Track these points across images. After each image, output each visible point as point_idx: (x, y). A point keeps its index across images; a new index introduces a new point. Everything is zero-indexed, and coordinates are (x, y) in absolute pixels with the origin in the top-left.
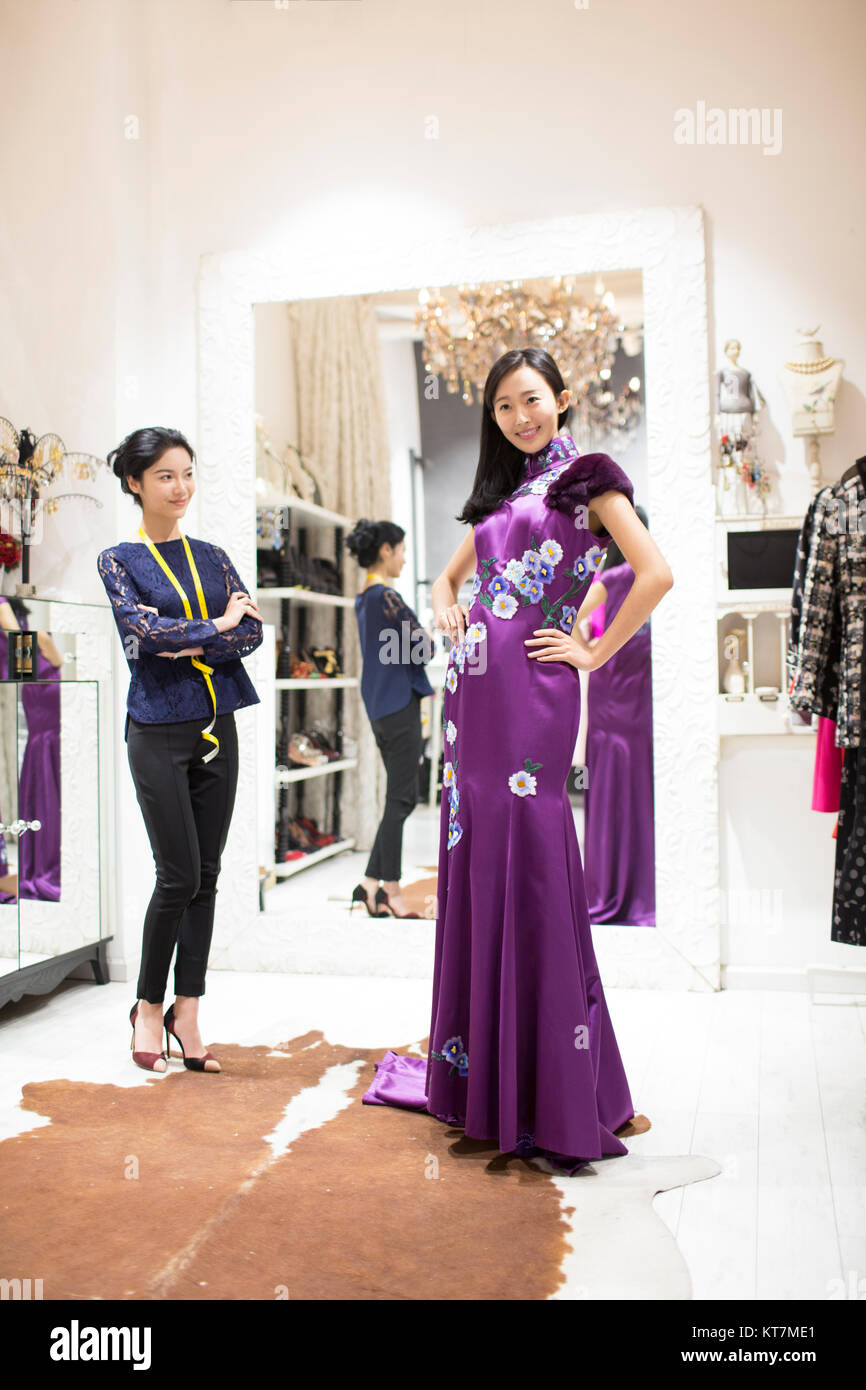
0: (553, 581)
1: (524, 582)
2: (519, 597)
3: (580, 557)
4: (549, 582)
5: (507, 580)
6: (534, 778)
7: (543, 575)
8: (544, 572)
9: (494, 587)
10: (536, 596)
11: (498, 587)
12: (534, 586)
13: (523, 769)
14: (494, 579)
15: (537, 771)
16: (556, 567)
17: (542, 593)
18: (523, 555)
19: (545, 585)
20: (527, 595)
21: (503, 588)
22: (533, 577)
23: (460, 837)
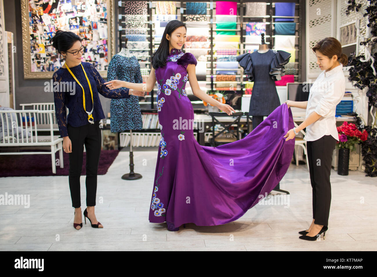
0: (179, 84)
1: (172, 85)
2: (171, 89)
3: (185, 77)
4: (178, 84)
5: (167, 85)
6: (184, 135)
7: (176, 82)
8: (177, 81)
9: (164, 87)
10: (175, 88)
11: (165, 87)
12: (175, 85)
13: (181, 134)
14: (164, 85)
15: (184, 134)
16: (179, 80)
17: (177, 87)
18: (170, 77)
19: (177, 85)
20: (173, 88)
21: (166, 87)
22: (174, 83)
23: (167, 153)
